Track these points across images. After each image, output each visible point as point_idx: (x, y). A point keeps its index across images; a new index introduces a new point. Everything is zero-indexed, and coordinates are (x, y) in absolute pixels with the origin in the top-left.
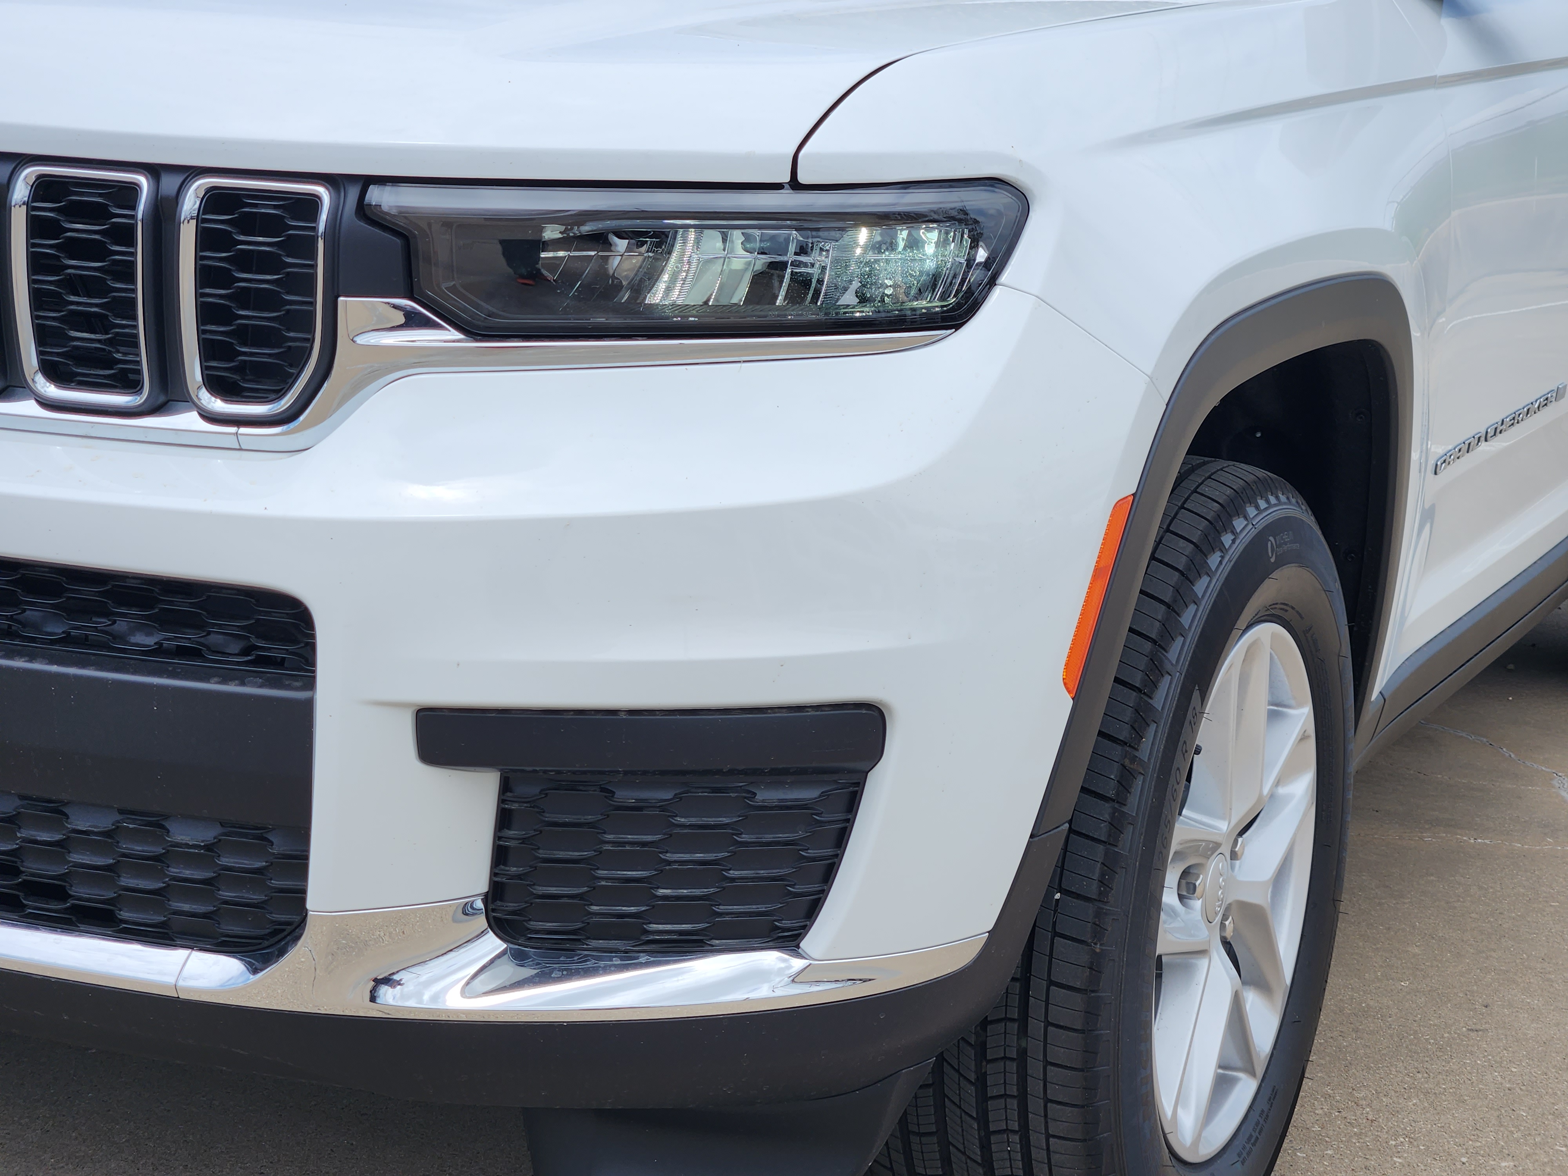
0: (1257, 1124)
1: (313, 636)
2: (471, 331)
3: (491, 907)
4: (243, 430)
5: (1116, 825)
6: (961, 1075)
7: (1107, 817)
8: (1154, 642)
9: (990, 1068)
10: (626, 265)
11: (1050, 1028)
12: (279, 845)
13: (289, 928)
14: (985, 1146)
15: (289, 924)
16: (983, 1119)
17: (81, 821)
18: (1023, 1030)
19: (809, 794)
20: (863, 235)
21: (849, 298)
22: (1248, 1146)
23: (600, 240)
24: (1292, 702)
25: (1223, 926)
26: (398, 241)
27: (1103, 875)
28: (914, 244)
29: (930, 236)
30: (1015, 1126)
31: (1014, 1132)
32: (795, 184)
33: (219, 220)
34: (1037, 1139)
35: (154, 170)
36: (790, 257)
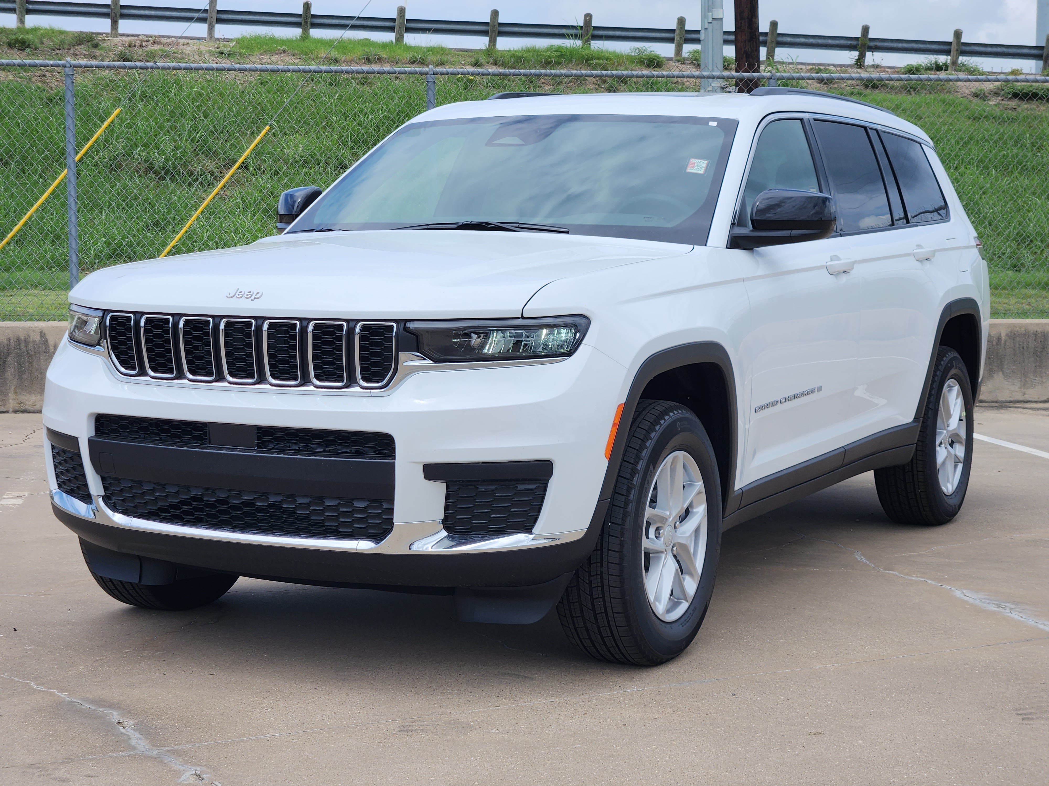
0: (689, 616)
1: (395, 446)
2: (435, 361)
3: (444, 523)
4: (372, 391)
5: (627, 503)
6: (584, 581)
7: (623, 500)
8: (637, 450)
9: (592, 578)
10: (476, 343)
11: (609, 564)
12: (385, 506)
13: (388, 530)
14: (593, 604)
15: (388, 528)
16: (591, 595)
17: (328, 503)
18: (602, 566)
19: (533, 486)
20: (545, 332)
21: (540, 349)
22: (685, 622)
23: (468, 335)
24: (696, 481)
25: (672, 549)
26: (415, 337)
27: (623, 517)
28: (559, 333)
29: (563, 331)
30: (601, 596)
31: (601, 598)
32: (523, 318)
33: (366, 333)
34: (607, 599)
35: (347, 321)
36: (523, 339)
